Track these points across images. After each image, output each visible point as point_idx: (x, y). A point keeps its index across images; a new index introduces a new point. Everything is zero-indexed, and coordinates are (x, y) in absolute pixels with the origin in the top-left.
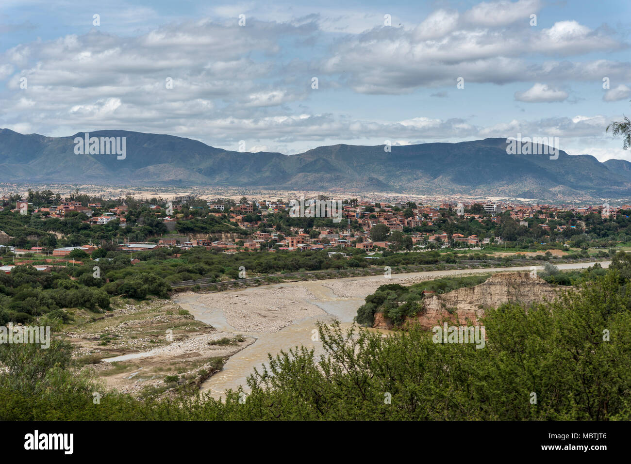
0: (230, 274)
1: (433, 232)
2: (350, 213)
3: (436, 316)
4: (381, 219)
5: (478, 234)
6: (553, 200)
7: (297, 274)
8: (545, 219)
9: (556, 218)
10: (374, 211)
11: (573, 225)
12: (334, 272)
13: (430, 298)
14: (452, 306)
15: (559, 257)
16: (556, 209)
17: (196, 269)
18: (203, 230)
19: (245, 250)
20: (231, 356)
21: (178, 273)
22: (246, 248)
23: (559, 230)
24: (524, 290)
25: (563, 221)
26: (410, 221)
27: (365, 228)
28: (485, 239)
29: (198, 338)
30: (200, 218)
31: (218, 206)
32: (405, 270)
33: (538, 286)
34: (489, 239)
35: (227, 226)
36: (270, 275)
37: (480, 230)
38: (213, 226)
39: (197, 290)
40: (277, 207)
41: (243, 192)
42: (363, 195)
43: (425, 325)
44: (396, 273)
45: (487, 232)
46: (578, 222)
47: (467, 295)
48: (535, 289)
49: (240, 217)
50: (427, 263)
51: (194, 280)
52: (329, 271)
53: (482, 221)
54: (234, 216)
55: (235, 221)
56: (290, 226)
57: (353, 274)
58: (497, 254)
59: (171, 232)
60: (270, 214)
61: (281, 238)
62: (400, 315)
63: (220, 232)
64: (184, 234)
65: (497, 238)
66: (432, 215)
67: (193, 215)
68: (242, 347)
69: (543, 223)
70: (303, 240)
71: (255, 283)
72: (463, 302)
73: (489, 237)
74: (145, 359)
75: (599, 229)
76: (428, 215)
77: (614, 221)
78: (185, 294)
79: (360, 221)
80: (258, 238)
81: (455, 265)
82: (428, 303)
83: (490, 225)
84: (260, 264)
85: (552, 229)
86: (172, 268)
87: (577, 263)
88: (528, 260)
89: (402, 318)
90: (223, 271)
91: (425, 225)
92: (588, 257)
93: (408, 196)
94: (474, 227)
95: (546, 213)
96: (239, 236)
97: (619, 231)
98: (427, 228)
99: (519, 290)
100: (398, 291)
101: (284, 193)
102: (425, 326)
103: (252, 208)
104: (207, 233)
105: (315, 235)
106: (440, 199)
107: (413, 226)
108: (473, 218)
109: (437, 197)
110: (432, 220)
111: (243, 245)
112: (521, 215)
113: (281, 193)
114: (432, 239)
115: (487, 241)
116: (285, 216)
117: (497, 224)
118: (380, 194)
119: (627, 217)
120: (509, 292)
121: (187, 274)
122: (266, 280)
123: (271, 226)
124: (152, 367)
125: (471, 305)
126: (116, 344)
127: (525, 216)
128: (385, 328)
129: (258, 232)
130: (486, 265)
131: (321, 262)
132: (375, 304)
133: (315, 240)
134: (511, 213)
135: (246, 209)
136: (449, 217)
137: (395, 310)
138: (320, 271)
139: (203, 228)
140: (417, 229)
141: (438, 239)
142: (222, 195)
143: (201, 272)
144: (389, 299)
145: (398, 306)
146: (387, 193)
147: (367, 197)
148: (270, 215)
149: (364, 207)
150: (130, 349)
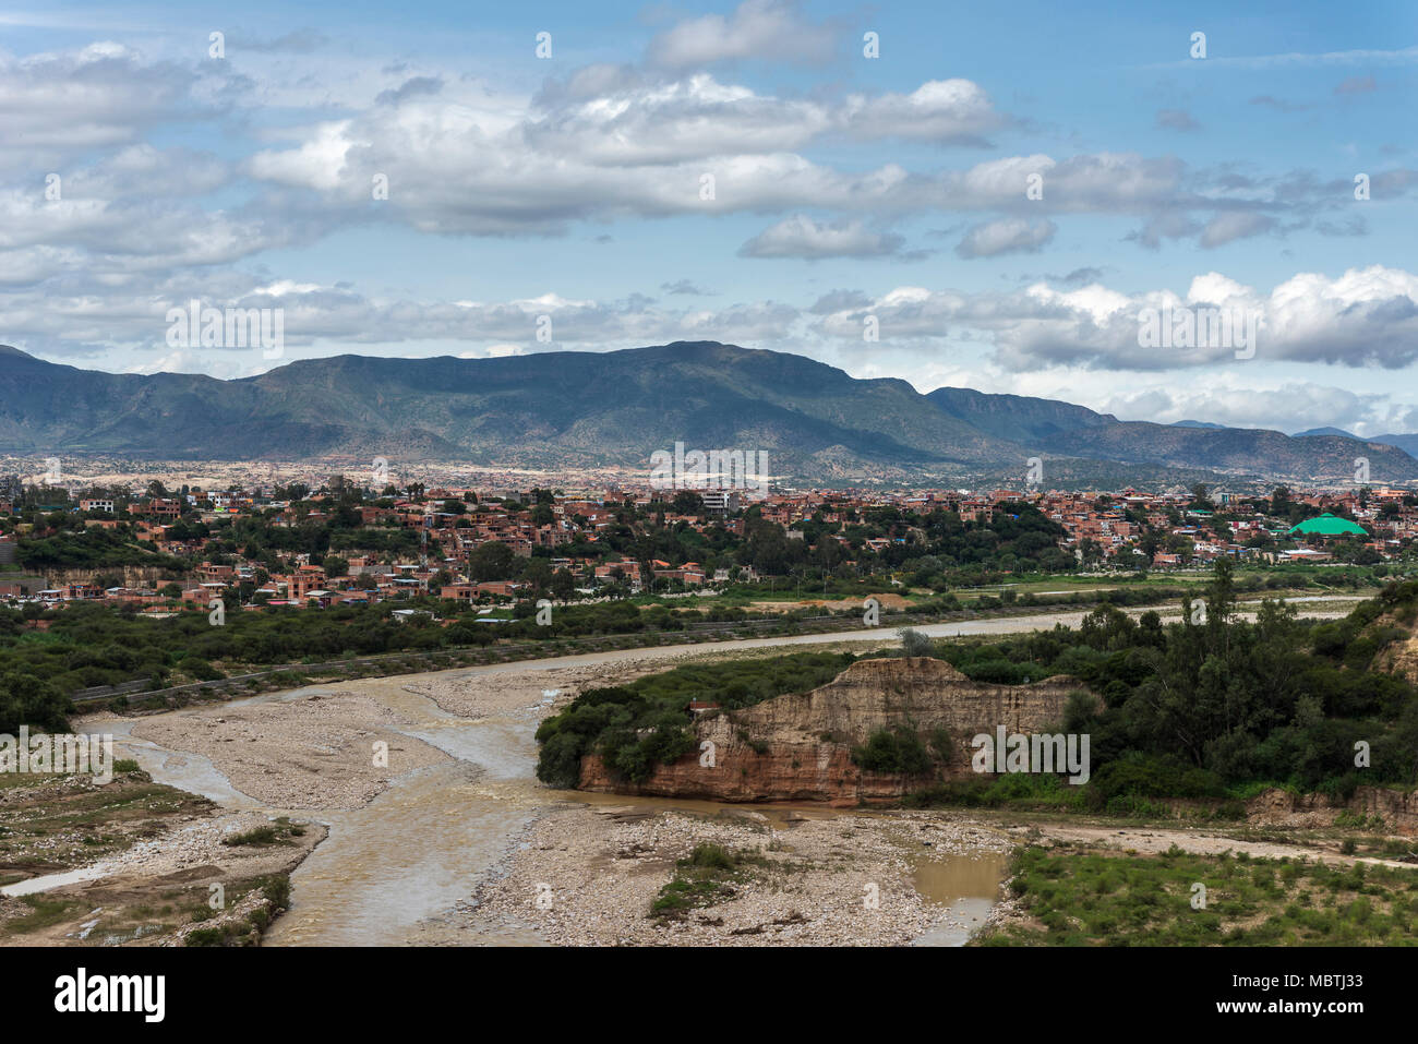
0: (191, 669)
1: (600, 556)
2: (411, 516)
3: (725, 759)
4: (483, 528)
5: (700, 560)
6: (823, 478)
7: (338, 664)
8: (838, 525)
9: (862, 521)
10: (465, 512)
11: (899, 536)
12: (420, 656)
13: (711, 719)
14: (763, 737)
15: (899, 610)
16: (860, 502)
17: (112, 659)
18: (82, 561)
19: (189, 608)
20: (292, 871)
21: (72, 669)
22: (189, 602)
23: (870, 548)
24: (922, 697)
25: (878, 529)
26: (548, 532)
27: (448, 550)
28: (718, 571)
29: (189, 829)
30: (70, 533)
31: (98, 503)
32: (575, 648)
33: (950, 687)
34: (726, 572)
35: (136, 550)
36: (279, 669)
37: (702, 550)
38: (104, 551)
39: (121, 707)
40: (233, 503)
41: (123, 465)
42: (402, 471)
43: (701, 781)
44: (554, 656)
45: (717, 555)
46: (910, 530)
47: (795, 711)
48: (944, 693)
49: (160, 529)
50: (620, 629)
51: (113, 686)
52: (407, 654)
53: (705, 531)
54: (146, 526)
55: (148, 540)
56: (273, 546)
57: (460, 660)
58: (762, 605)
59: (5, 566)
60: (221, 520)
61: (263, 579)
62: (643, 759)
63: (120, 564)
64: (37, 572)
65: (744, 568)
66: (594, 518)
67: (54, 527)
68: (306, 848)
69: (833, 532)
70: (321, 582)
71: (249, 688)
72: (786, 728)
73: (727, 566)
74: (93, 885)
75: (957, 545)
76: (586, 519)
77: (987, 528)
78: (97, 718)
79: (435, 535)
80: (207, 577)
81: (680, 634)
82: (707, 730)
83: (723, 539)
84: (252, 643)
85: (855, 546)
86: (51, 656)
87: (937, 623)
88: (833, 618)
89: (648, 770)
90: (167, 661)
91: (580, 540)
92: (959, 609)
93: (504, 472)
94: (689, 544)
95: (839, 511)
96: (163, 572)
97: (998, 548)
98: (587, 548)
99: (910, 698)
100: (631, 705)
101: (220, 467)
102: (702, 785)
103: (178, 507)
104: (89, 568)
105: (339, 569)
106: (577, 479)
107: (553, 544)
108: (685, 524)
109: (570, 472)
110: (597, 531)
111: (181, 596)
112: (785, 515)
113: (214, 467)
114: (602, 573)
115: (721, 576)
116: (262, 524)
117: (737, 537)
118: (440, 468)
119: (1016, 517)
120: (887, 701)
121: (95, 671)
122: (273, 680)
123: (232, 549)
124: (124, 907)
125: (804, 733)
126: (8, 850)
127: (793, 518)
128: (607, 791)
129: (206, 564)
130: (748, 632)
131: (388, 634)
132: (582, 736)
133: (343, 579)
134: (762, 510)
135: (164, 509)
136: (632, 523)
137: (629, 749)
138: (384, 656)
139: (80, 557)
140: (563, 551)
141: (617, 573)
142: (76, 474)
143: (123, 664)
144: (615, 725)
145: (636, 740)
146: (456, 465)
147: (412, 475)
148: (222, 524)
149: (442, 502)
150: (46, 862)
